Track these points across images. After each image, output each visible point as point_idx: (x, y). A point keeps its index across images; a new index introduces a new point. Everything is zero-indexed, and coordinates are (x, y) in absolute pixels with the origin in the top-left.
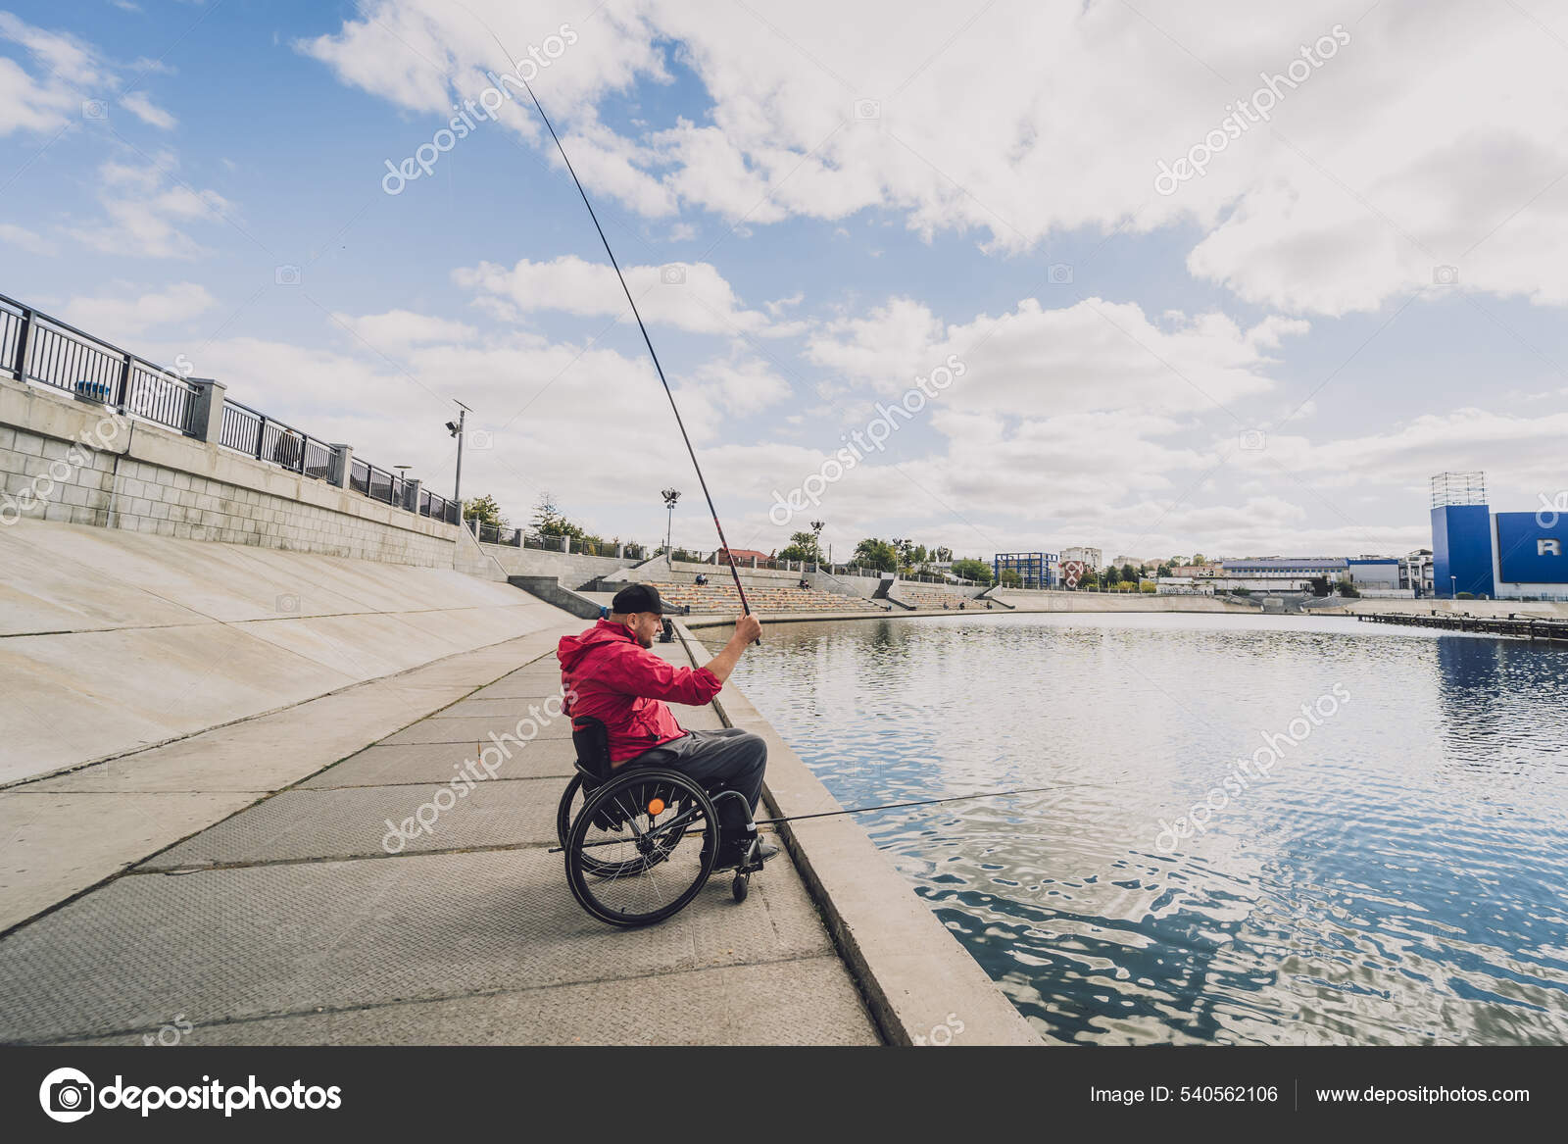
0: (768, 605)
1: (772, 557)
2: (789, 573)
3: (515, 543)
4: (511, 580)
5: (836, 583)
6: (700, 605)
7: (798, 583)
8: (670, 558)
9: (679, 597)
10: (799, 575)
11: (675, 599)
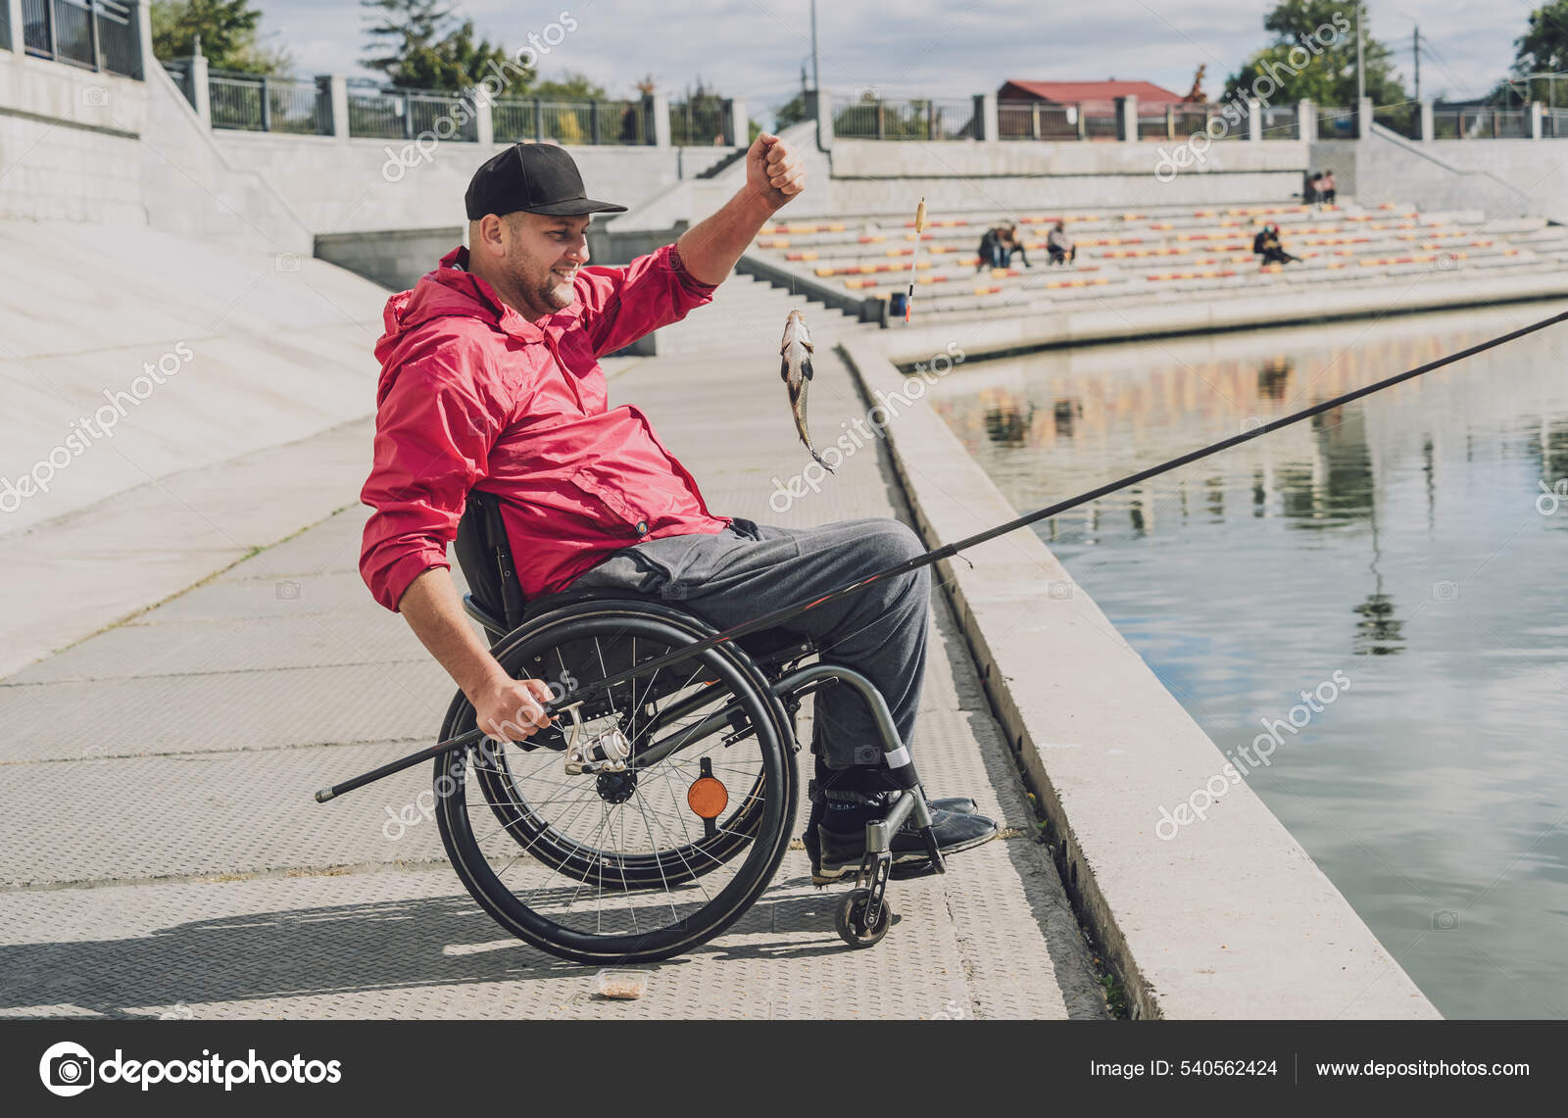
0: (1187, 271)
1: (1196, 97)
2: (1258, 150)
3: (321, 123)
4: (322, 249)
5: (1439, 173)
6: (940, 288)
7: (1297, 184)
8: (827, 131)
9: (868, 265)
10: (1297, 153)
11: (856, 272)
